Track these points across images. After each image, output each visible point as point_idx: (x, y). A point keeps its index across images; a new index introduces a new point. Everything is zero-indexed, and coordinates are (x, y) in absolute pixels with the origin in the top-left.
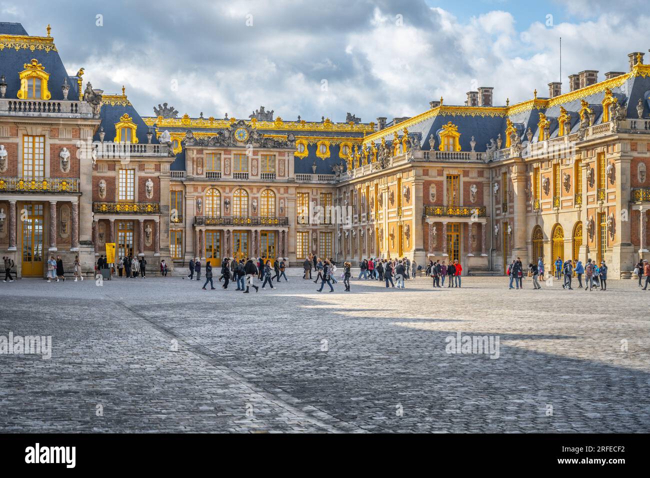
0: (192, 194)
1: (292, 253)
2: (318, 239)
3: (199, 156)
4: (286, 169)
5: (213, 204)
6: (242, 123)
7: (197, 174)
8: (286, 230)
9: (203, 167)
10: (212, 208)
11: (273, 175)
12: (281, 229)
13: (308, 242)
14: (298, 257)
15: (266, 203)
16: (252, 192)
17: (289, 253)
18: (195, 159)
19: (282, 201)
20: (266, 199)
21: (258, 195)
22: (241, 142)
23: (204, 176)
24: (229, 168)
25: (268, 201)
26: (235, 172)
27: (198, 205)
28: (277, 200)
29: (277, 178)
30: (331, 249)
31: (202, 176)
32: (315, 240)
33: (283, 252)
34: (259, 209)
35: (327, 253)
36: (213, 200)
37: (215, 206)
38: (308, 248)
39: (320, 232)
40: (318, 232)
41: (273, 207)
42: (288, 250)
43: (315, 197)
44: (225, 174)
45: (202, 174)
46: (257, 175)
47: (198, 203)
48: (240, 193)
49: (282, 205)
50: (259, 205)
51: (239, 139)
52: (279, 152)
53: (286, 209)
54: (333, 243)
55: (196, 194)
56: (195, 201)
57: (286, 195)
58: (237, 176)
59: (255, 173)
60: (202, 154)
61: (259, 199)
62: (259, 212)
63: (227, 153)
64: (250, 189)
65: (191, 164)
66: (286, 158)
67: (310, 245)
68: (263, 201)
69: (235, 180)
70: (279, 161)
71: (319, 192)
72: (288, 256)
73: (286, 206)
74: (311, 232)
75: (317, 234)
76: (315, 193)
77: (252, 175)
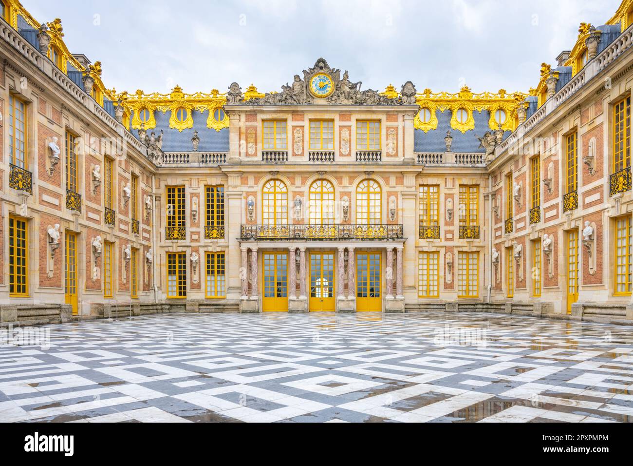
0: (239, 189)
1: (410, 287)
2: (456, 265)
3: (249, 124)
4: (400, 144)
5: (275, 206)
6: (321, 64)
7: (247, 155)
8: (400, 247)
9: (256, 143)
10: (275, 213)
11: (377, 154)
12: (390, 246)
13: (438, 270)
14: (421, 294)
15: (365, 203)
16: (340, 183)
17: (404, 288)
18: (243, 130)
19: (393, 198)
20: (365, 197)
21: (352, 189)
22: (321, 97)
23: (259, 158)
24: (300, 144)
25: (368, 200)
26: (312, 151)
27: (250, 208)
28: (385, 196)
29: (385, 159)
30: (477, 280)
31: (255, 159)
32: (451, 266)
33: (394, 286)
34: (353, 213)
35: (471, 288)
36: (275, 200)
37: (279, 210)
38: (438, 280)
39: (460, 252)
40: (456, 251)
41: (378, 209)
42: (402, 283)
43: (451, 192)
44: (294, 155)
45: (256, 155)
46: (349, 154)
47: (248, 205)
48: (322, 186)
49: (392, 206)
50: (353, 206)
51: (317, 93)
52: (387, 113)
53: (400, 213)
54: (482, 270)
55: (245, 189)
56: (244, 201)
57: (399, 189)
58: (314, 156)
59: (345, 151)
60: (255, 120)
61: (353, 195)
62: (353, 219)
63: (298, 117)
64: (336, 178)
65: (237, 138)
66: (400, 124)
67: (442, 274)
68: (361, 200)
69: (311, 163)
70: (387, 131)
71: (457, 183)
72: (402, 294)
73: (400, 207)
74: (442, 252)
75: (453, 255)
76: (449, 185)
77: (341, 155)
